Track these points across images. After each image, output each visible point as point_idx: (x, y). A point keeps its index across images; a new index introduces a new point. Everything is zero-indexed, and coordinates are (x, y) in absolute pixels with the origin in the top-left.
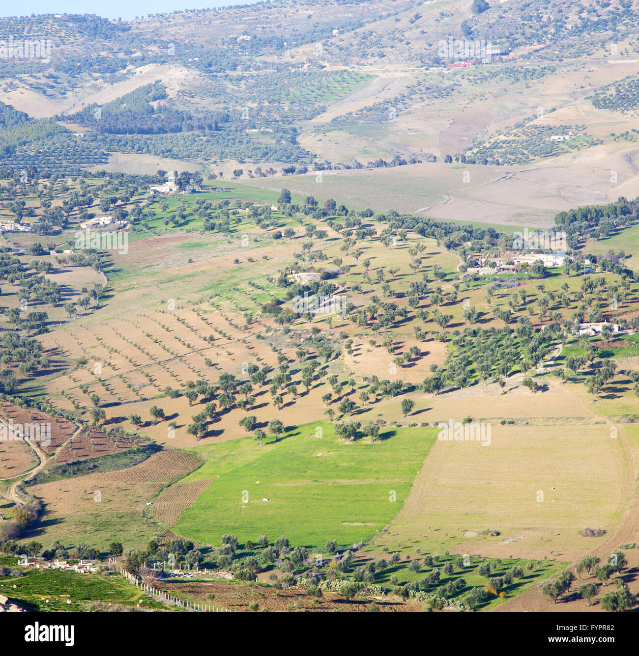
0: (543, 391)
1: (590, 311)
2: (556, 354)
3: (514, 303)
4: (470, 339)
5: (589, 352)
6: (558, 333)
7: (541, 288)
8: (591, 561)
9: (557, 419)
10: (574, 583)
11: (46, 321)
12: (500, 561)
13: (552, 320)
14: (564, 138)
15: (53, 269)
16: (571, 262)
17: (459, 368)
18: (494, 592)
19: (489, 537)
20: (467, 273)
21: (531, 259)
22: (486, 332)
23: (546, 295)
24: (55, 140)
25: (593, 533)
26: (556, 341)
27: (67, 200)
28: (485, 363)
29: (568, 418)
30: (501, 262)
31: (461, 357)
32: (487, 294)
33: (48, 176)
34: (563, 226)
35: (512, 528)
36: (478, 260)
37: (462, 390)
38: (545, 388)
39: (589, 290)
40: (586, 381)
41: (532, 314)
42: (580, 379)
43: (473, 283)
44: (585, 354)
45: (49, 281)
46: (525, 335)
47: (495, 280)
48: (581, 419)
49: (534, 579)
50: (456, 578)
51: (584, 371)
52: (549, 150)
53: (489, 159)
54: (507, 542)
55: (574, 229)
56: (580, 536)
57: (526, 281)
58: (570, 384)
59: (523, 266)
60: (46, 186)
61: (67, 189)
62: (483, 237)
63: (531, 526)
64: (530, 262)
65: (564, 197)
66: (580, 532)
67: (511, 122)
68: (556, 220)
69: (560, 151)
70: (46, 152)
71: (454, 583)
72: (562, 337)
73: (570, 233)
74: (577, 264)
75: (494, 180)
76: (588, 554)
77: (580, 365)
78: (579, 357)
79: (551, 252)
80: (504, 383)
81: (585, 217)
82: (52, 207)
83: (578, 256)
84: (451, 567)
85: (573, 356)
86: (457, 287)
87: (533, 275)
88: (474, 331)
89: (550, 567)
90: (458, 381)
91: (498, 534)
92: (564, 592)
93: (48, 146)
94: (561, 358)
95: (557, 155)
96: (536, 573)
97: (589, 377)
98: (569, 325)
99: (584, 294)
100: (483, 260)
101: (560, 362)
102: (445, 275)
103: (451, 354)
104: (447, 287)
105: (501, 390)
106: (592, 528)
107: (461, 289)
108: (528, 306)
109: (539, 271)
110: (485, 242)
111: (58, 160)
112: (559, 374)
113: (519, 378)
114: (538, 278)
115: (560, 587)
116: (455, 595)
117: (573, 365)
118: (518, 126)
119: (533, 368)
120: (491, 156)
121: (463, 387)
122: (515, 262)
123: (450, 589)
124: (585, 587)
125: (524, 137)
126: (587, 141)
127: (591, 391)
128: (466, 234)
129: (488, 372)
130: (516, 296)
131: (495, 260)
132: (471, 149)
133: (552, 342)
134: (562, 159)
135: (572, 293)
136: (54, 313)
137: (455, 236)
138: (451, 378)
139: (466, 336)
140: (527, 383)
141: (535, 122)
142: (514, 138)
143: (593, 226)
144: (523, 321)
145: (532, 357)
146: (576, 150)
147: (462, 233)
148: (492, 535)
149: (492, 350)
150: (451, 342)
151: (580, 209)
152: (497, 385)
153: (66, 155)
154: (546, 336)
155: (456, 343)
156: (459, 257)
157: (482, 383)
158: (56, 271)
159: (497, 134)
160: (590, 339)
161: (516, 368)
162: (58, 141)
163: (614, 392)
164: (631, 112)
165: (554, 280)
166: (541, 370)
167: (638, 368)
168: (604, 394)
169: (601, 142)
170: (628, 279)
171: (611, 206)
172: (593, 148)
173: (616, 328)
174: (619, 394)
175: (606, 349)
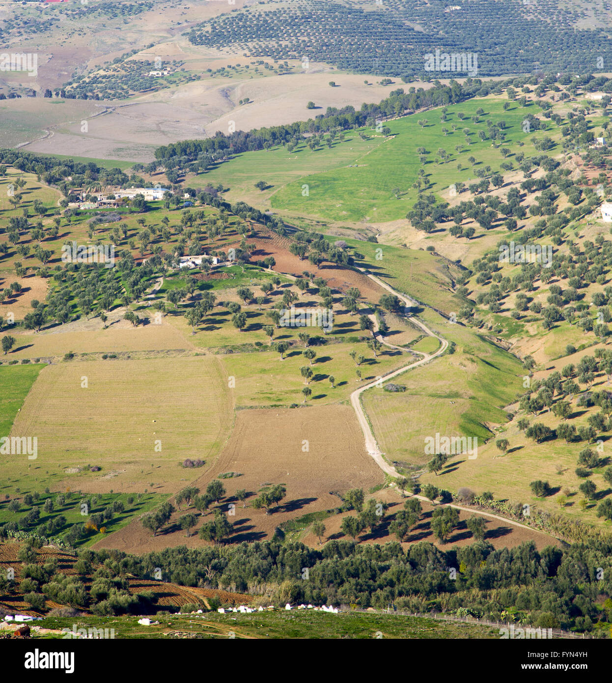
0: (145, 324)
1: (189, 243)
2: (157, 287)
3: (115, 237)
4: (72, 273)
5: (189, 285)
6: (159, 267)
7: (142, 222)
8: (190, 492)
9: (158, 352)
10: (173, 514)
12: (100, 497)
13: (152, 253)
14: (163, 74)
16: (170, 195)
17: (60, 304)
18: (95, 528)
19: (90, 473)
20: (68, 208)
21: (131, 193)
22: (88, 266)
23: (146, 228)
25: (192, 464)
26: (157, 275)
28: (86, 298)
29: (169, 351)
30: (101, 197)
31: (62, 292)
32: (88, 229)
34: (163, 160)
35: (114, 462)
36: (79, 194)
37: (64, 326)
38: (146, 322)
39: (189, 223)
40: (186, 314)
41: (133, 248)
42: (181, 312)
43: (74, 218)
44: (184, 287)
46: (127, 269)
47: (96, 214)
48: (181, 351)
49: (135, 513)
50: (56, 516)
51: (184, 303)
52: (148, 85)
53: (89, 94)
54: (108, 477)
55: (174, 164)
56: (180, 468)
57: (128, 215)
58: (171, 318)
59: (123, 200)
62: (84, 172)
63: (132, 460)
64: (131, 197)
65: (163, 132)
66: (180, 464)
67: (111, 57)
68: (156, 154)
69: (158, 86)
71: (54, 521)
72: (163, 270)
73: (170, 167)
74: (177, 198)
75: (95, 115)
76: (187, 485)
77: (180, 298)
78: (179, 290)
79: (151, 186)
80: (106, 317)
81: (184, 151)
83: (178, 190)
84: (52, 504)
85: (173, 289)
86: (58, 222)
87: (134, 209)
88: (76, 266)
89: (151, 500)
90: (60, 316)
91: (99, 469)
92: (163, 524)
94: (162, 291)
95: (156, 90)
96: (137, 507)
97: (189, 309)
98: (169, 259)
99: (184, 228)
100: (84, 195)
101: (161, 295)
102: (46, 210)
103: (53, 289)
104: (48, 222)
105: (103, 324)
106: (192, 459)
107: (62, 224)
108: (129, 240)
109: (140, 205)
110: (86, 177)
112: (160, 307)
113: (121, 312)
114: (139, 212)
115: (160, 519)
116: (55, 533)
117: (173, 299)
118: (117, 61)
119: (135, 302)
120: (91, 91)
121: (65, 322)
122: (116, 196)
123: (50, 527)
124: (185, 518)
125: (123, 73)
126: (185, 77)
127: (191, 323)
128: (66, 168)
129: (89, 308)
130: (117, 230)
131: (96, 195)
132: (70, 84)
133: (153, 275)
134: (161, 94)
135: (172, 227)
137: (55, 171)
138: (52, 313)
139: (67, 271)
140: (128, 317)
141: (134, 57)
142: (113, 73)
143: (192, 160)
144: (124, 255)
145: (133, 291)
146: (174, 85)
147: (63, 168)
148: (93, 471)
149: (94, 285)
150: (53, 278)
151: (179, 144)
152: (99, 319)
154: (148, 270)
155: (57, 278)
156: (60, 192)
157: (83, 319)
159: (97, 69)
160: (191, 271)
161: (117, 302)
163: (212, 324)
164: (227, 49)
165: (155, 214)
166: (142, 303)
167: (236, 299)
168: (204, 326)
169: (199, 78)
170: (226, 212)
171: (208, 141)
172: (191, 84)
173: (215, 260)
174: (217, 326)
175: (206, 281)
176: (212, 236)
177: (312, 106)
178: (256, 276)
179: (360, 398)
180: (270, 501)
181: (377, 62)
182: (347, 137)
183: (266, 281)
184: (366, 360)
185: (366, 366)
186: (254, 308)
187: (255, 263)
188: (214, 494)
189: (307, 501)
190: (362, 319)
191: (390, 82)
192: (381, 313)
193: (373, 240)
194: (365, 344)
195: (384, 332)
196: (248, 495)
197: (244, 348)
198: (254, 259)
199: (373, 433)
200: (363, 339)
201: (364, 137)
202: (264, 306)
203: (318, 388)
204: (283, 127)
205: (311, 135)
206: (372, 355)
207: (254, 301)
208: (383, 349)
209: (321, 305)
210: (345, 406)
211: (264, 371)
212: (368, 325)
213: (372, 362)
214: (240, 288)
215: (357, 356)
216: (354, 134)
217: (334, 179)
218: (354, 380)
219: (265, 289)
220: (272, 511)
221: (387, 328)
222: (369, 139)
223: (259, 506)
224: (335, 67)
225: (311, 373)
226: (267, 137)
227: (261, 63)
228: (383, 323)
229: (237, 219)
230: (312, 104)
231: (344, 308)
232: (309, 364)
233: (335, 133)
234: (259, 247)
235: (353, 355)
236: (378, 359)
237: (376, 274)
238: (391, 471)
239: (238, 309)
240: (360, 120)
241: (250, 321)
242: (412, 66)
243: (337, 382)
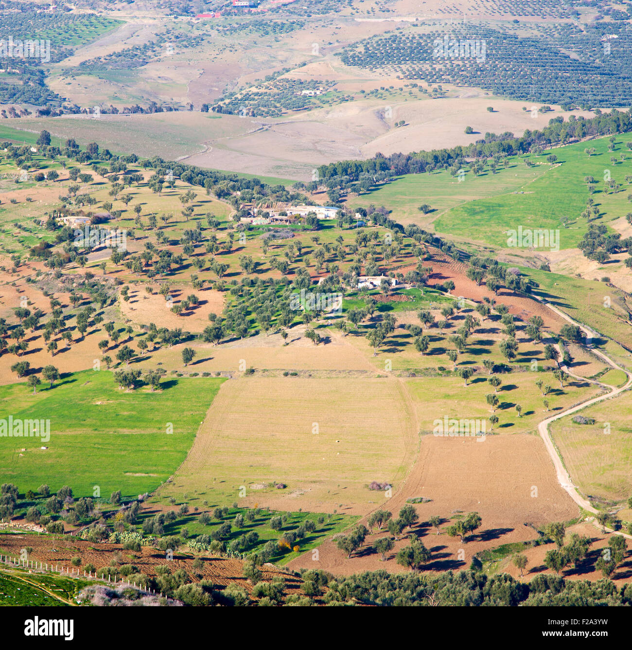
0: (326, 343)
1: (366, 264)
3: (290, 254)
4: (248, 289)
5: (369, 305)
6: (337, 286)
7: (316, 240)
8: (382, 516)
9: (340, 372)
10: (367, 537)
12: (291, 515)
13: (329, 272)
14: (316, 93)
16: (343, 214)
17: (238, 318)
18: (288, 546)
19: (275, 490)
20: (240, 223)
21: (302, 211)
22: (264, 282)
23: (321, 247)
28: (265, 314)
29: (350, 371)
30: (273, 213)
31: (240, 307)
32: (262, 244)
34: (324, 179)
36: (250, 209)
37: (243, 341)
38: (327, 340)
39: (363, 243)
40: (368, 335)
41: (308, 265)
42: (362, 332)
43: (247, 232)
44: (364, 308)
46: (304, 286)
47: (269, 230)
48: (363, 372)
49: (326, 533)
50: (248, 531)
51: (365, 324)
52: (301, 104)
53: (244, 110)
54: (294, 495)
55: (336, 183)
56: (366, 490)
57: (300, 233)
58: (351, 337)
59: (295, 217)
64: (303, 214)
65: (320, 152)
66: (366, 486)
67: (262, 75)
68: (318, 172)
69: (311, 106)
72: (341, 289)
73: (331, 187)
74: (350, 217)
75: (251, 131)
76: (376, 507)
77: (361, 318)
78: (359, 310)
80: (286, 335)
81: (345, 171)
84: (242, 519)
85: (354, 308)
86: (232, 236)
87: (306, 226)
88: (252, 281)
89: (341, 521)
90: (238, 331)
91: (285, 487)
92: (358, 546)
95: (309, 109)
96: (327, 527)
97: (370, 330)
98: (347, 278)
99: (358, 248)
100: (255, 210)
101: (341, 314)
102: (219, 224)
103: (229, 303)
104: (222, 236)
105: (283, 341)
106: (379, 481)
107: (236, 238)
108: (304, 258)
109: (313, 223)
110: (255, 192)
112: (341, 326)
113: (301, 329)
114: (312, 230)
115: (355, 541)
117: (353, 319)
118: (269, 79)
119: (314, 320)
121: (244, 337)
122: (288, 212)
123: (243, 543)
124: (381, 542)
125: (276, 90)
126: (338, 97)
127: (373, 344)
129: (269, 323)
130: (291, 247)
131: (268, 210)
132: (222, 100)
134: (315, 113)
135: (347, 246)
137: (224, 185)
138: (230, 327)
139: (243, 286)
140: (310, 335)
141: (286, 76)
142: (266, 90)
143: (354, 180)
144: (300, 273)
146: (328, 105)
147: (229, 183)
148: (279, 488)
149: (271, 301)
150: (229, 292)
151: (340, 164)
152: (279, 336)
154: (327, 288)
155: (234, 292)
156: (231, 207)
157: (263, 334)
159: (248, 86)
160: (369, 292)
161: (297, 319)
163: (395, 346)
164: (379, 70)
165: (328, 232)
166: (322, 322)
167: (417, 322)
168: (386, 348)
169: (352, 99)
170: (400, 234)
171: (369, 161)
172: (344, 104)
173: (393, 281)
174: (400, 348)
175: (385, 302)
176: (387, 257)
177: (470, 131)
178: (435, 299)
179: (548, 429)
180: (466, 530)
181: (533, 89)
182: (511, 163)
183: (446, 305)
184: (553, 391)
185: (552, 397)
186: (434, 332)
187: (434, 287)
188: (408, 520)
189: (504, 531)
190: (548, 348)
191: (549, 110)
192: (565, 343)
193: (546, 268)
194: (551, 374)
195: (569, 363)
196: (442, 521)
197: (426, 372)
198: (431, 282)
199: (564, 465)
200: (549, 368)
201: (529, 164)
202: (445, 331)
203: (505, 416)
204: (445, 151)
205: (474, 160)
206: (558, 385)
207: (436, 325)
208: (570, 380)
209: (504, 332)
210: (533, 436)
211: (448, 396)
212: (553, 355)
213: (559, 392)
214: (420, 311)
215: (544, 386)
216: (519, 160)
217: (500, 206)
218: (541, 410)
219: (445, 313)
220: (468, 540)
221: (571, 359)
222: (534, 166)
223: (454, 534)
224: (491, 93)
225: (497, 400)
226: (429, 160)
227: (415, 86)
228: (567, 353)
229: (411, 241)
230: (470, 128)
231: (527, 337)
232: (494, 391)
233: (499, 158)
234: (436, 271)
235: (540, 385)
236: (566, 390)
237: (553, 303)
238: (586, 504)
239: (419, 332)
240: (524, 146)
241: (432, 345)
242: (570, 94)
243: (524, 411)
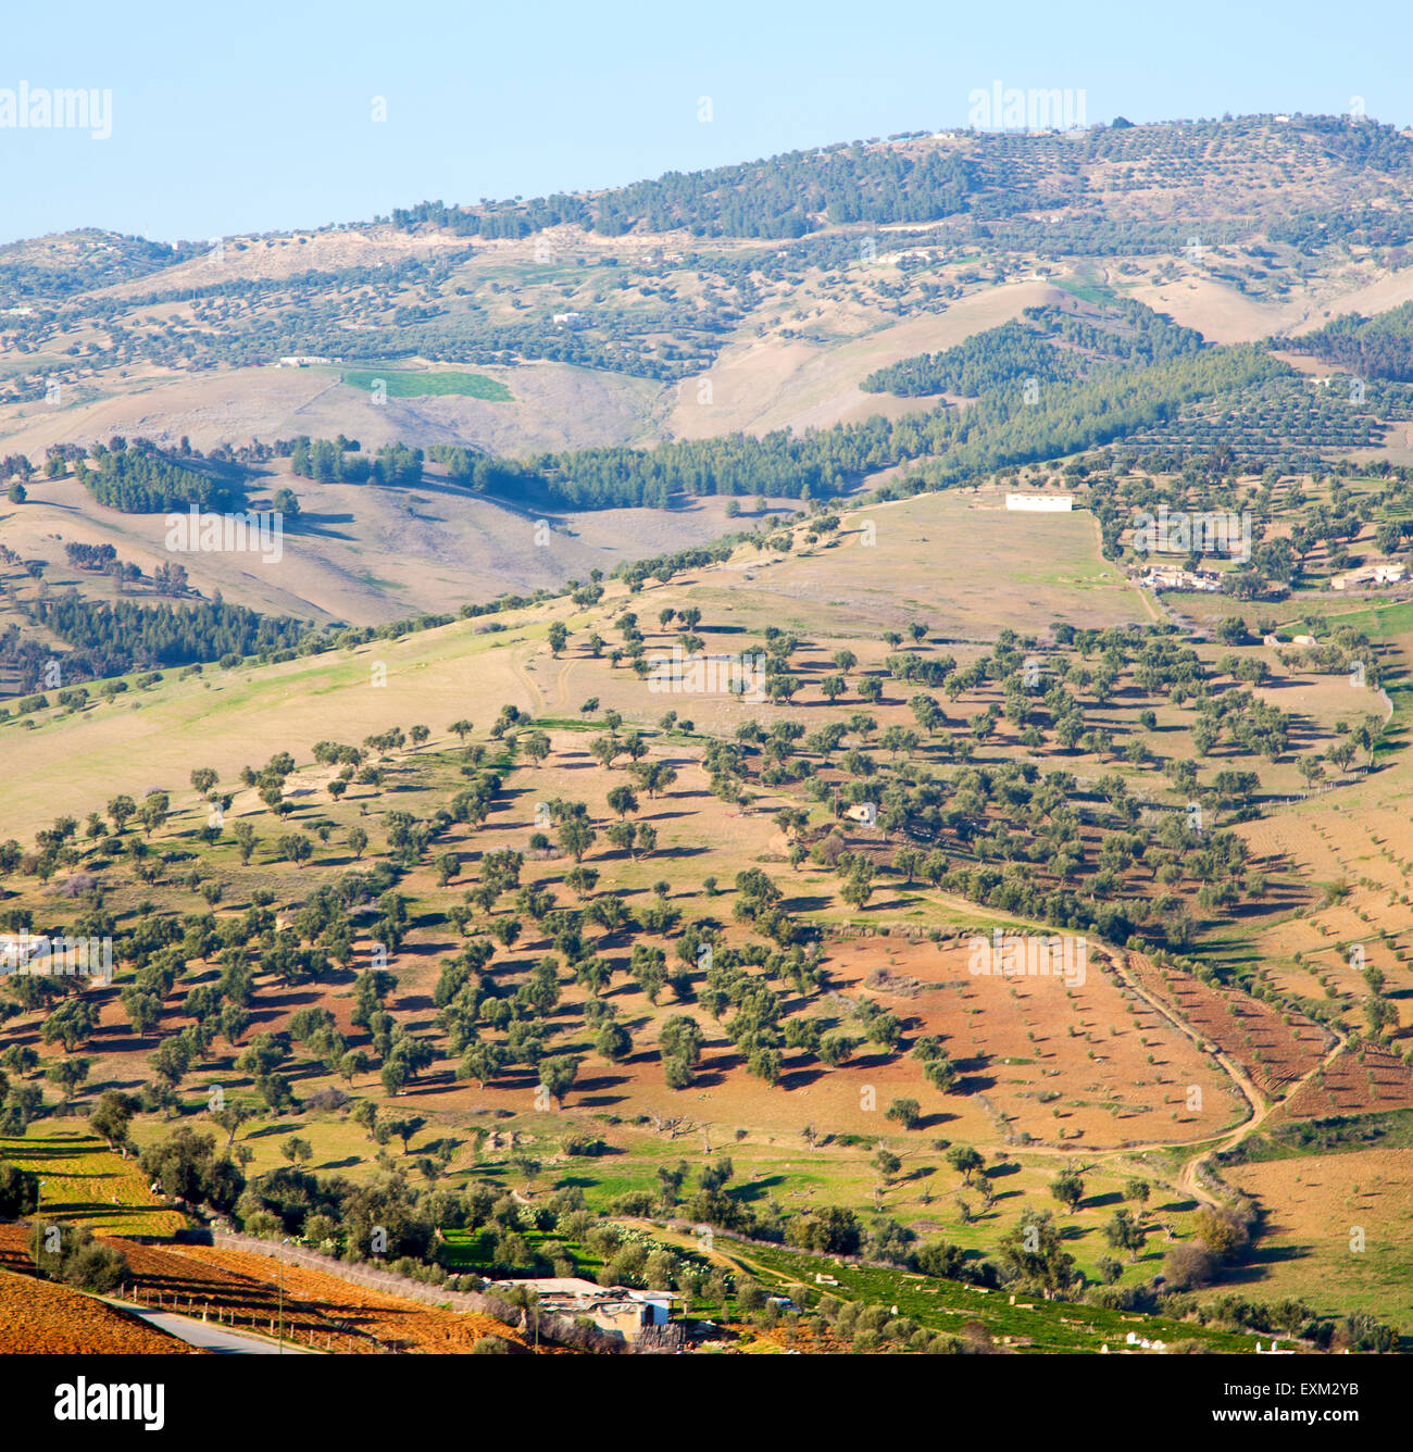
11: (1257, 792)
15: (1270, 678)
24: (1267, 390)
27: (1302, 524)
33: (1258, 470)
45: (1262, 704)
60: (1255, 491)
61: (1303, 500)
70: (1245, 418)
82: (1267, 538)
93: (1250, 405)
111: (1271, 435)
136: (1274, 778)
153: (1289, 425)
158: (1278, 683)
162: (1273, 395)
